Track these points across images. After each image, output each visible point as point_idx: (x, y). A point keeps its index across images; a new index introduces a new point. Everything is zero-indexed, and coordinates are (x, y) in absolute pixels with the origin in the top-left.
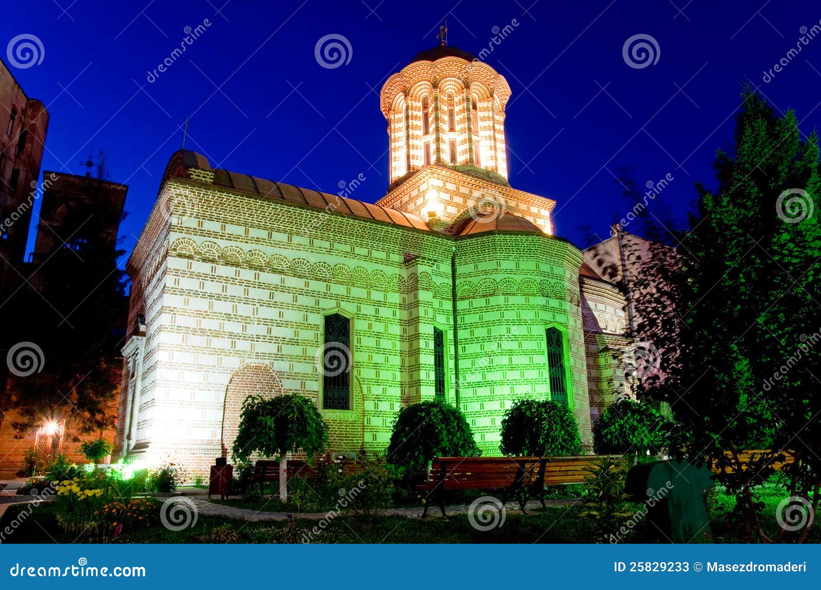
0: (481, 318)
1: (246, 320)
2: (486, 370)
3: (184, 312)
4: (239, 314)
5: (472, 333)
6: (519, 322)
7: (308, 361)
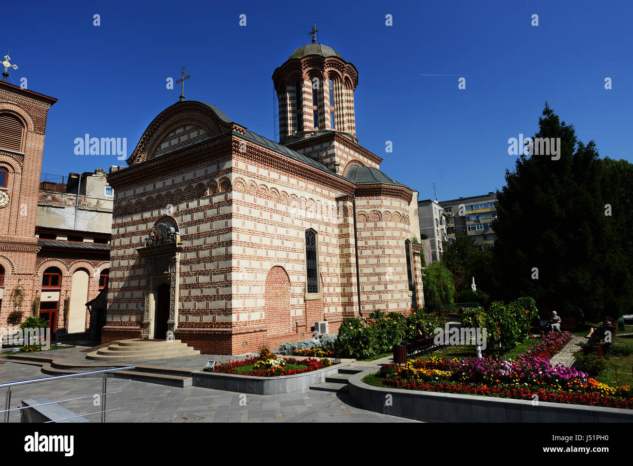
0: (372, 234)
1: (272, 236)
2: (375, 266)
3: (243, 231)
4: (268, 232)
5: (366, 243)
6: (393, 238)
7: (300, 263)
